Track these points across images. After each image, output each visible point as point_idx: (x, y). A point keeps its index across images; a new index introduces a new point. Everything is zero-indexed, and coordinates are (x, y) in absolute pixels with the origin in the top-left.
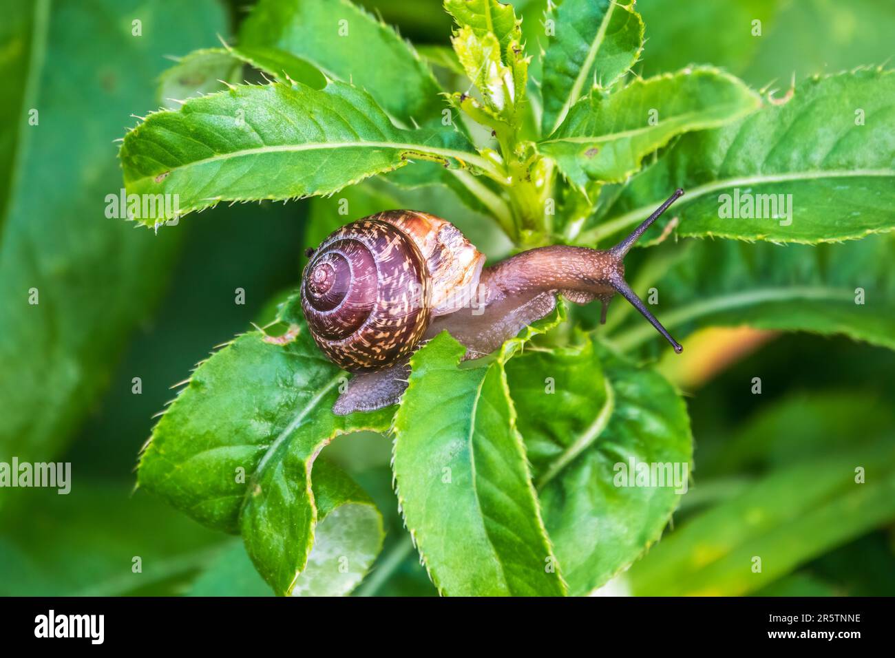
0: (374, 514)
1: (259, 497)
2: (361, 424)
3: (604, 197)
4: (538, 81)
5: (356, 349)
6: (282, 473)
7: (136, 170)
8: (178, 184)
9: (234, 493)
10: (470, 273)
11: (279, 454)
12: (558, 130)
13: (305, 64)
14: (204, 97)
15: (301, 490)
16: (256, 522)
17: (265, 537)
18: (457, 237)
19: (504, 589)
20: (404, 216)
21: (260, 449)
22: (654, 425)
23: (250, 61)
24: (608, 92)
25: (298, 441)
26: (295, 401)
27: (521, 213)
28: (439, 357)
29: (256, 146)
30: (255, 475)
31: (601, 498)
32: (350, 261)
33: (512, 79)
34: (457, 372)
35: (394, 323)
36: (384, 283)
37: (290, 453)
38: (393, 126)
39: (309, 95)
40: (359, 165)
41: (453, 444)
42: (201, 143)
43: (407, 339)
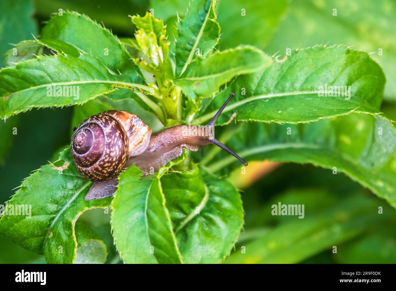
0: (102, 245)
1: (52, 238)
2: (97, 205)
3: (204, 104)
4: (173, 53)
5: (95, 171)
6: (62, 227)
8: (15, 100)
9: (40, 236)
10: (146, 137)
11: (61, 219)
12: (183, 75)
13: (71, 46)
14: (26, 61)
15: (70, 235)
16: (51, 249)
17: (54, 255)
18: (140, 122)
20: (116, 112)
21: (52, 216)
22: (226, 205)
23: (46, 45)
24: (204, 58)
25: (69, 213)
26: (67, 195)
27: (167, 111)
28: (131, 176)
29: (49, 83)
30: (50, 228)
31: (203, 237)
32: (93, 132)
33: (162, 52)
34: (139, 182)
35: (112, 159)
36: (108, 142)
37: (65, 218)
38: (110, 73)
39: (72, 60)
40: (95, 91)
41: (138, 214)
42: (25, 82)
43: (118, 167)
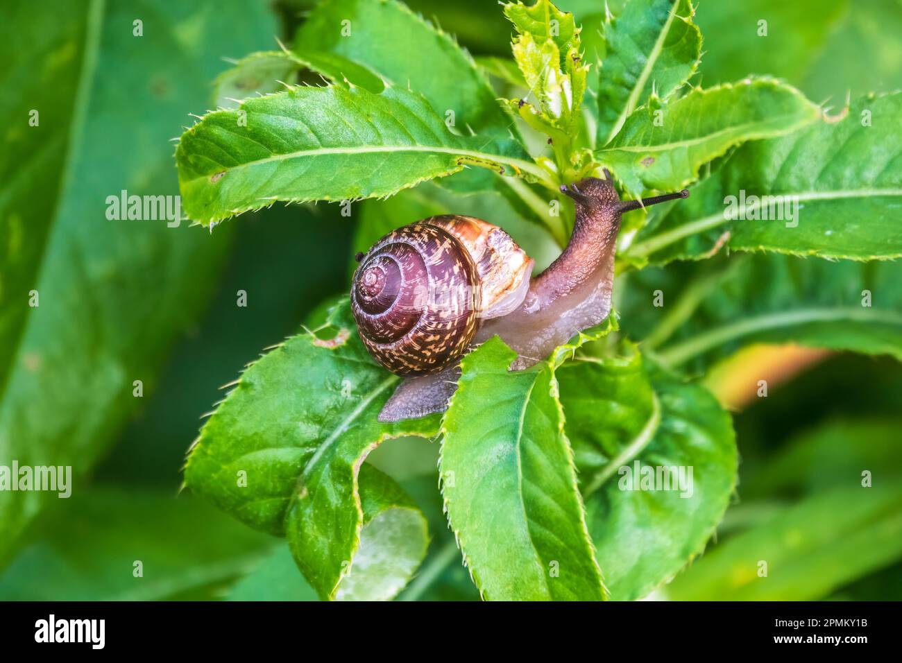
0: (418, 519)
1: (305, 500)
2: (409, 429)
4: (594, 91)
5: (406, 353)
6: (329, 476)
7: (192, 170)
8: (234, 184)
9: (280, 494)
10: (520, 277)
11: (327, 457)
12: (613, 140)
14: (263, 97)
15: (347, 493)
16: (302, 524)
17: (310, 539)
18: (506, 242)
19: (545, 594)
20: (454, 220)
21: (307, 451)
23: (308, 64)
24: (666, 102)
25: (345, 444)
26: (343, 405)
28: (490, 361)
29: (314, 147)
30: (302, 478)
31: (645, 511)
32: (400, 265)
33: (570, 87)
34: (507, 376)
35: (445, 326)
36: (435, 286)
37: (337, 456)
38: (449, 132)
39: (367, 98)
40: (415, 169)
41: (500, 447)
42: (259, 144)
43: (457, 342)
